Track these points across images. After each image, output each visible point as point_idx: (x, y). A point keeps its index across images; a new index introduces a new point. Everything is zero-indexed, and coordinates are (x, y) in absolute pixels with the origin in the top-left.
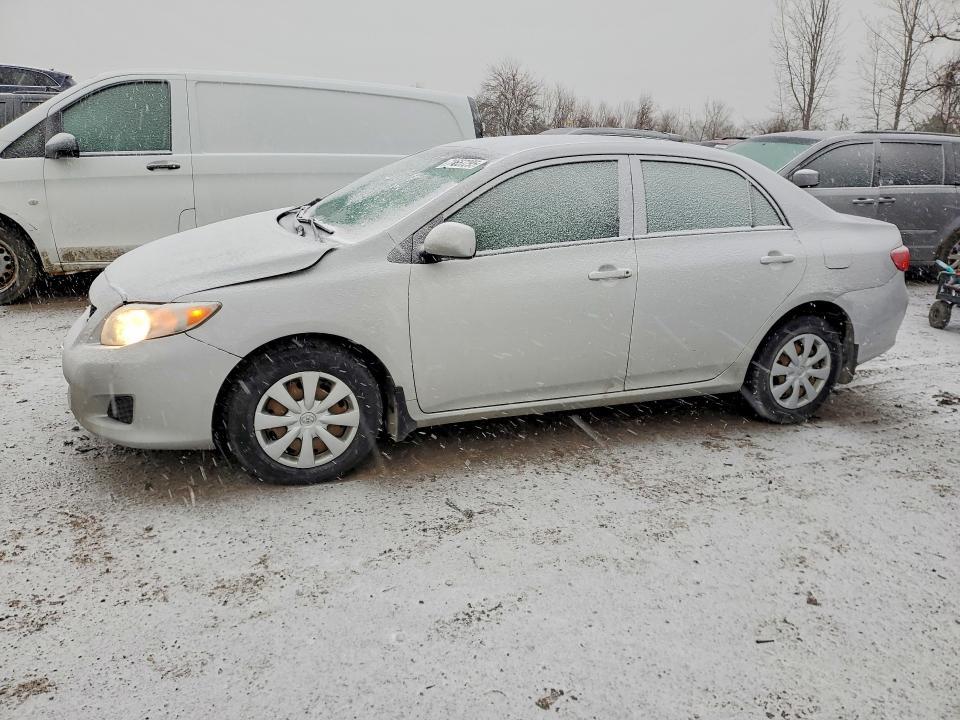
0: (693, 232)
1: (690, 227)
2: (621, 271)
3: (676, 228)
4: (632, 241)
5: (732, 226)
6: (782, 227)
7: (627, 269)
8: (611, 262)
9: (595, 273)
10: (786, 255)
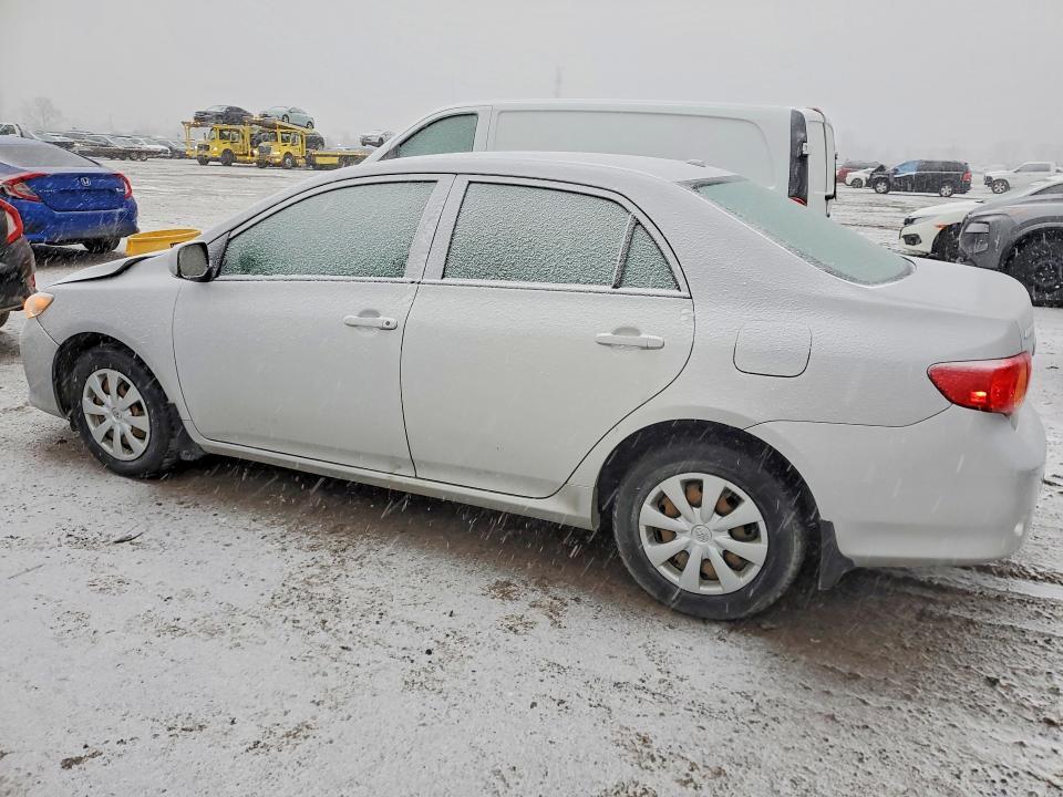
0: (510, 284)
1: (505, 277)
2: (382, 320)
3: (487, 275)
4: (415, 285)
5: (578, 281)
6: (676, 292)
7: (389, 319)
8: (376, 307)
9: (353, 318)
10: (646, 336)
